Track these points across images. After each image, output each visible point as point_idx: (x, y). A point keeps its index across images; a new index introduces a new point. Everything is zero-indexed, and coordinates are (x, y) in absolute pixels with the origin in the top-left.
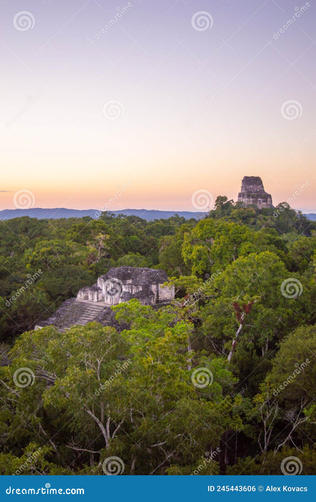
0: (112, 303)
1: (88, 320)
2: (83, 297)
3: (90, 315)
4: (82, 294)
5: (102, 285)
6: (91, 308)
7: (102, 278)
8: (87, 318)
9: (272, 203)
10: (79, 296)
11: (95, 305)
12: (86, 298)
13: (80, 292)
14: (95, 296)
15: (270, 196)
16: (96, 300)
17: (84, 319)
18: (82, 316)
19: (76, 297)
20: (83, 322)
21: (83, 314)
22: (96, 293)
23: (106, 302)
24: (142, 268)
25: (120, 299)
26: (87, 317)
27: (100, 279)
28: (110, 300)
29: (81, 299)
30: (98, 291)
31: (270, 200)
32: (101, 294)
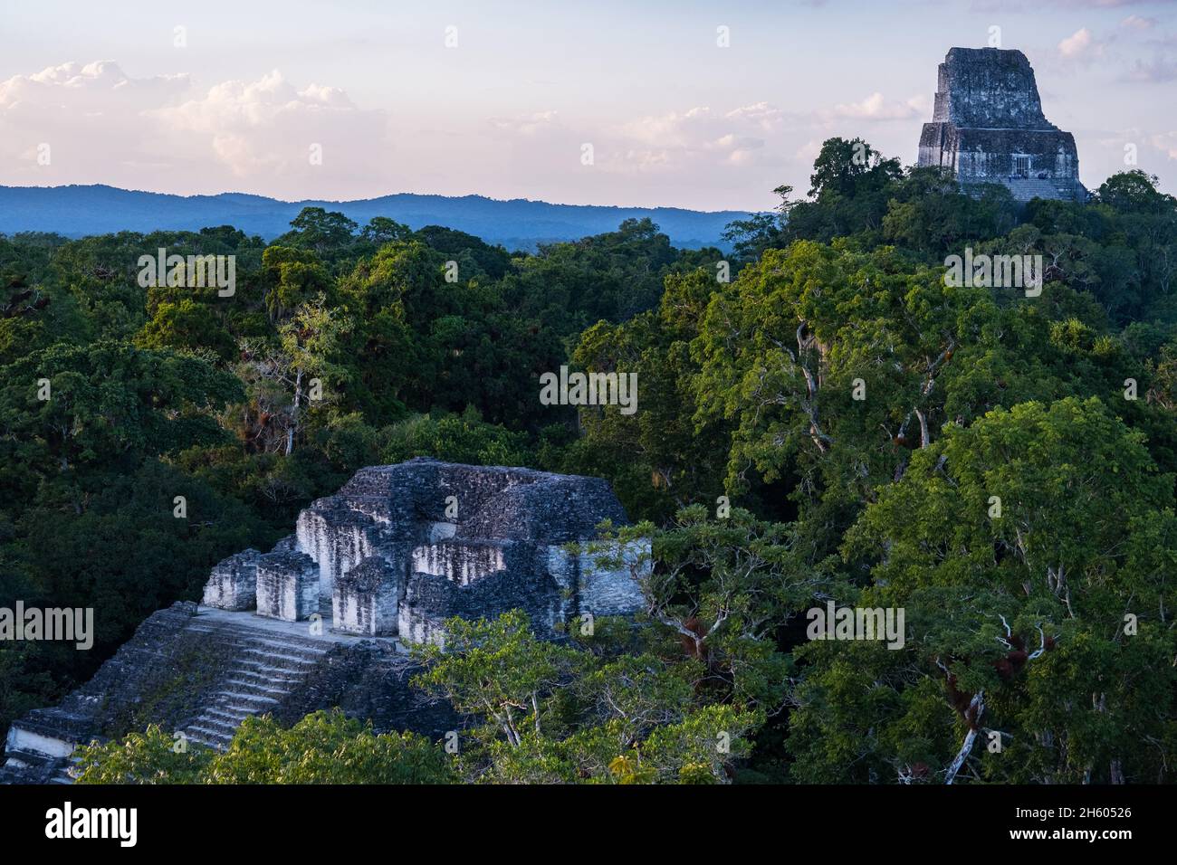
0: (369, 627)
1: (255, 704)
2: (229, 600)
3: (265, 682)
4: (227, 585)
5: (318, 546)
6: (269, 648)
7: (318, 513)
8: (251, 697)
9: (1075, 173)
10: (211, 594)
11: (289, 638)
12: (248, 604)
13: (216, 574)
14: (290, 596)
15: (1067, 140)
16: (290, 611)
17: (234, 701)
18: (230, 687)
19: (198, 598)
20: (234, 712)
21: (232, 676)
22: (293, 580)
23: (336, 621)
24: (501, 468)
25: (406, 611)
26: (252, 691)
27: (309, 517)
28: (359, 615)
29: (221, 608)
30: (300, 572)
31: (1069, 157)
32: (316, 584)
